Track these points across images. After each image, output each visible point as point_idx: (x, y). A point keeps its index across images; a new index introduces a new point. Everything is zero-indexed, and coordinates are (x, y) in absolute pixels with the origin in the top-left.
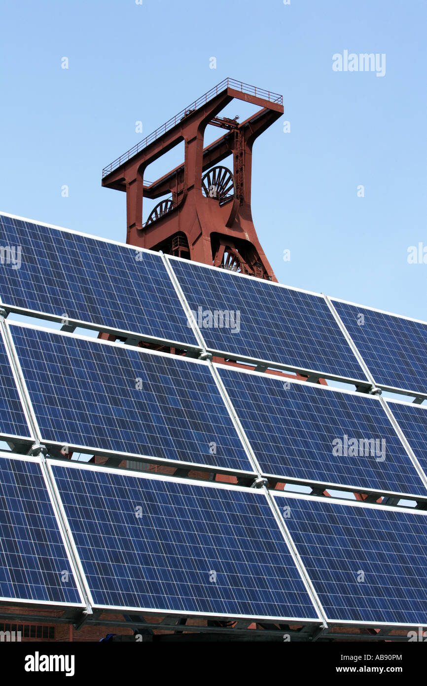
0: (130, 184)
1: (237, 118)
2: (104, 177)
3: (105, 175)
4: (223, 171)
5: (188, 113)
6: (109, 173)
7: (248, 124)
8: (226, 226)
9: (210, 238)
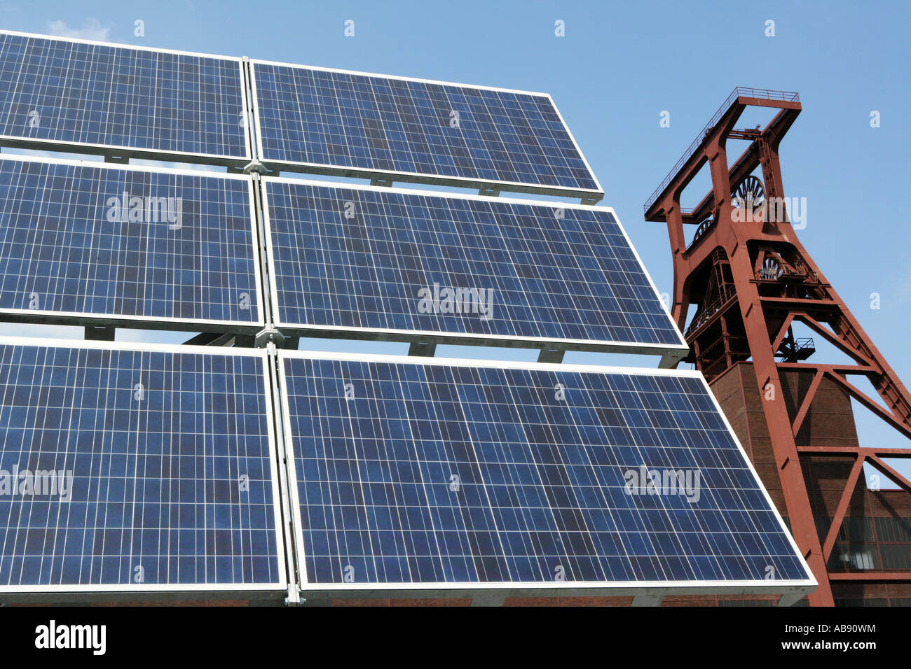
0: (669, 212)
1: (758, 127)
2: (646, 212)
3: (647, 210)
4: (751, 179)
5: (707, 132)
6: (649, 208)
7: (769, 130)
8: (762, 232)
9: (746, 246)
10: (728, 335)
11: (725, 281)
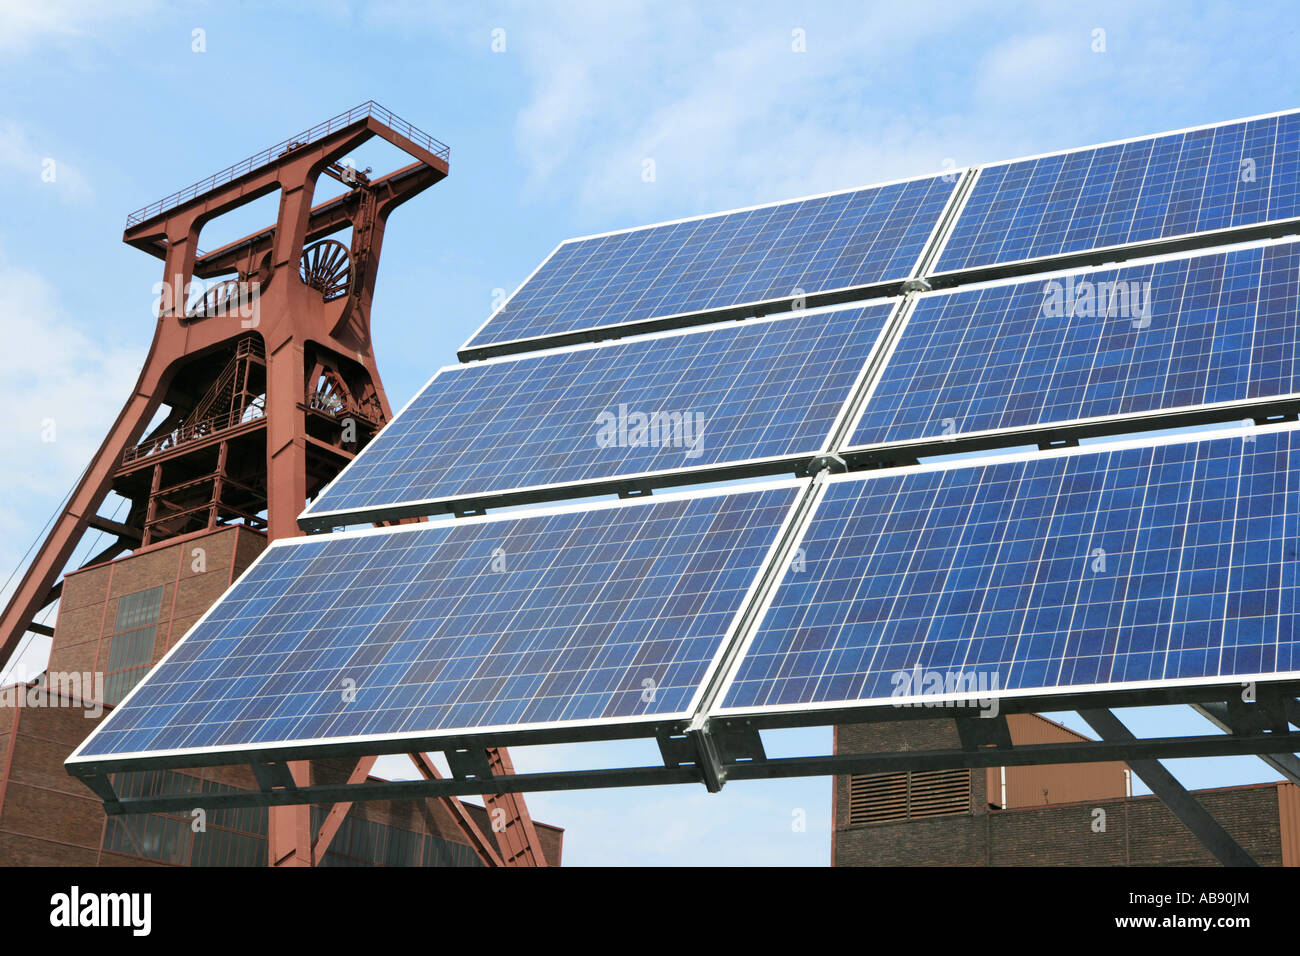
0: (173, 245)
1: (368, 171)
2: (128, 227)
3: (132, 225)
4: (334, 247)
5: (293, 147)
6: (137, 223)
7: (386, 183)
8: (330, 335)
9: (303, 349)
10: (225, 475)
11: (248, 389)
